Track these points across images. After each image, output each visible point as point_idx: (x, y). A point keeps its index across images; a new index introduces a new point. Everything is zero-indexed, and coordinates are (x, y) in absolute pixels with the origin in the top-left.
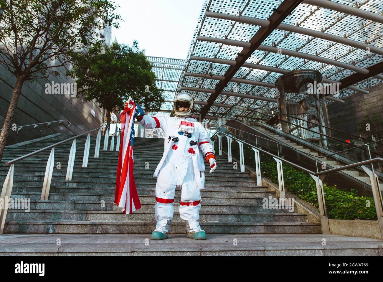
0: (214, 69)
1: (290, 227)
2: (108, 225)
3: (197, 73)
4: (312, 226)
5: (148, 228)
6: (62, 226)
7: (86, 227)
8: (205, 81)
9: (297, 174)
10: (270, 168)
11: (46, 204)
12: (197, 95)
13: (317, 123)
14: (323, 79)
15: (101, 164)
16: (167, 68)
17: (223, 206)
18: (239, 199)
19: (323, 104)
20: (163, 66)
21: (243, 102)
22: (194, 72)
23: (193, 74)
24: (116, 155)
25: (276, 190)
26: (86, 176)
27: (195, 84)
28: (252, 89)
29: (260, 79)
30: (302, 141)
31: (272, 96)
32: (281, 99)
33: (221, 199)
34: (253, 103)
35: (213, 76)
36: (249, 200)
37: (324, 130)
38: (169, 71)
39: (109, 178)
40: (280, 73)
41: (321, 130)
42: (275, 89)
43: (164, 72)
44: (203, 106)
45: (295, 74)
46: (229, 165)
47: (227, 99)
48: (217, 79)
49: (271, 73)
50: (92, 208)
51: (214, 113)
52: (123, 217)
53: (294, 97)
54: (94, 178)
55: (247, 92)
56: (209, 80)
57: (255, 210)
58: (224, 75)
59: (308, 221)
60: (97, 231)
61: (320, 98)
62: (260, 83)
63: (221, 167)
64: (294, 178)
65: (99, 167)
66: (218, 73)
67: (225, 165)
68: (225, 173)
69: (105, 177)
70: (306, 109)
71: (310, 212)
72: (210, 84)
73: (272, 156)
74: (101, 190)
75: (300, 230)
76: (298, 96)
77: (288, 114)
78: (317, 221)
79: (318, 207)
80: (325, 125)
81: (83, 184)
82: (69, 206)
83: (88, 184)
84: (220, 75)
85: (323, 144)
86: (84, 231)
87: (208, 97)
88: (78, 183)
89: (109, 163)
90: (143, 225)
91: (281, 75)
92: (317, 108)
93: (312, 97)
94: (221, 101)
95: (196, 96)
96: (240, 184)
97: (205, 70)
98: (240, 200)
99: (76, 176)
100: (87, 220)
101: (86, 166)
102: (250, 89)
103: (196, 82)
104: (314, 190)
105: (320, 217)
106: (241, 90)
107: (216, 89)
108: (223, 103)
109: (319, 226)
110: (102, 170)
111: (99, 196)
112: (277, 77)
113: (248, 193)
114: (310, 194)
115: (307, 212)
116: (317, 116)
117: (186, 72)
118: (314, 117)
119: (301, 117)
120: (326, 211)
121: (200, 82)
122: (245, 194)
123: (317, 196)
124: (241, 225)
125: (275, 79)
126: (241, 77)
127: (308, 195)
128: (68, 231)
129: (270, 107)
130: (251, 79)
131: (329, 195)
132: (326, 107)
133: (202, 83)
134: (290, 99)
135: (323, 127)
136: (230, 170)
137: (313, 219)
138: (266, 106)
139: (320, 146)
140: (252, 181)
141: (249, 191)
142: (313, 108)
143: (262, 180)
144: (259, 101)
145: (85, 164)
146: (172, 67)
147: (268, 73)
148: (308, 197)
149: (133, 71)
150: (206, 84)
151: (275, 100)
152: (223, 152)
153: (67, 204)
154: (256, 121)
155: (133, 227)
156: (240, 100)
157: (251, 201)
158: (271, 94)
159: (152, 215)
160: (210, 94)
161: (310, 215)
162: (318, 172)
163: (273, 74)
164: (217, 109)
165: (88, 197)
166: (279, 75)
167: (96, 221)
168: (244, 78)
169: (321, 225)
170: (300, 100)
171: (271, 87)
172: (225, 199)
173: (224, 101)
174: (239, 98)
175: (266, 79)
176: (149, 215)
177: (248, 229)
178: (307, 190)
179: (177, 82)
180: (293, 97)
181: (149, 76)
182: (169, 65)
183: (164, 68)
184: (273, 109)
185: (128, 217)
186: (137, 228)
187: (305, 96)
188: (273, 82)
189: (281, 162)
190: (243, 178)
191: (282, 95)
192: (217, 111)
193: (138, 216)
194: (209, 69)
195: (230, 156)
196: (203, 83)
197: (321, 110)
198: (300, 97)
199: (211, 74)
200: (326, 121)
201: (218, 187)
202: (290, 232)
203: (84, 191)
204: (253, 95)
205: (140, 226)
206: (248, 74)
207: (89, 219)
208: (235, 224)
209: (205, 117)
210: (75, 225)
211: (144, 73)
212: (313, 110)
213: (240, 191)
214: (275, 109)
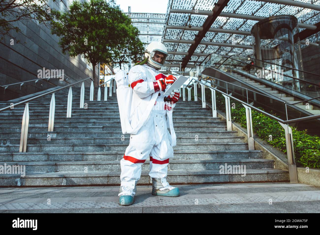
0: (192, 21)
1: (256, 176)
2: (72, 177)
3: (177, 26)
4: (279, 174)
5: (111, 180)
6: (29, 179)
7: (51, 180)
8: (185, 33)
9: (267, 119)
10: (240, 113)
11: (22, 156)
12: (179, 47)
13: (291, 67)
14: (298, 24)
15: (84, 114)
16: (151, 23)
17: (190, 153)
18: (206, 146)
19: (298, 48)
20: (147, 21)
21: (221, 50)
22: (174, 25)
23: (173, 27)
24: (100, 105)
25: (245, 135)
26: (66, 126)
27: (176, 36)
28: (229, 38)
29: (237, 28)
30: (275, 85)
31: (249, 43)
32: (256, 46)
33: (189, 146)
34: (230, 51)
35: (192, 28)
36: (217, 146)
37: (297, 73)
38: (153, 26)
39: (87, 128)
40: (256, 20)
41: (294, 73)
42: (251, 37)
43: (149, 27)
44: (185, 56)
45: (271, 20)
46: (202, 111)
47: (206, 48)
48: (196, 30)
49: (248, 21)
50: (64, 159)
51: (195, 62)
52: (90, 167)
53: (270, 43)
54: (73, 128)
55: (224, 41)
56: (189, 31)
57: (222, 157)
58: (203, 25)
59: (276, 167)
60: (62, 183)
61: (294, 43)
62: (237, 31)
63: (194, 113)
64: (263, 123)
65: (82, 117)
66: (197, 24)
67: (198, 111)
68: (197, 119)
69: (84, 126)
70: (281, 53)
71: (278, 159)
72: (190, 36)
73: (241, 103)
74: (76, 140)
75: (266, 178)
76: (274, 41)
77: (263, 59)
78: (284, 168)
79: (286, 153)
80: (299, 68)
81: (62, 134)
82: (43, 158)
83: (67, 134)
84: (198, 26)
85: (296, 86)
86: (50, 183)
87: (189, 47)
88: (58, 133)
89: (92, 113)
90: (107, 177)
91: (257, 22)
92: (291, 52)
93: (287, 42)
94: (201, 50)
95: (177, 47)
96: (210, 130)
97: (184, 22)
98: (208, 146)
99: (57, 127)
100: (57, 172)
101: (70, 117)
102: (228, 38)
103: (177, 34)
104: (283, 136)
105: (288, 165)
106: (219, 40)
107: (195, 40)
108: (202, 52)
109: (287, 173)
110: (83, 119)
111: (72, 146)
112: (253, 25)
113: (216, 139)
114: (279, 139)
115: (275, 158)
116: (290, 60)
117: (167, 25)
118: (288, 62)
119: (275, 61)
120: (294, 158)
121: (181, 34)
122: (214, 139)
123: (286, 143)
124: (205, 175)
125: (251, 27)
126: (218, 26)
127: (277, 141)
128: (35, 183)
129: (247, 54)
130: (228, 28)
131: (299, 141)
132: (300, 50)
133: (182, 35)
134: (266, 45)
135: (297, 70)
136: (202, 115)
137: (281, 166)
138: (243, 53)
139: (292, 89)
140: (223, 126)
141: (218, 137)
142: (288, 53)
143: (232, 125)
144: (236, 48)
145: (69, 114)
146: (155, 22)
147: (244, 21)
148: (277, 143)
149: (110, 25)
150: (186, 35)
151: (251, 47)
152: (199, 98)
153: (41, 155)
154: (234, 67)
155: (96, 179)
156: (219, 49)
157: (219, 147)
158: (248, 41)
159: (118, 165)
160: (190, 45)
161: (278, 161)
162: (288, 121)
163: (249, 22)
164: (197, 58)
165: (62, 147)
166: (255, 22)
167: (65, 172)
168: (221, 27)
169: (289, 173)
170: (275, 46)
171: (247, 35)
172: (193, 146)
173: (204, 51)
174: (217, 47)
175: (243, 27)
176: (116, 165)
177: (212, 178)
178: (276, 135)
179: (161, 35)
180: (268, 43)
181: (125, 29)
182: (152, 20)
183: (148, 23)
184: (249, 56)
185: (95, 168)
186: (101, 180)
187: (280, 42)
188: (249, 30)
189: (250, 108)
190: (214, 123)
191: (257, 42)
192: (197, 60)
193: (104, 167)
194: (188, 21)
195: (204, 102)
196: (184, 34)
197: (295, 54)
198: (275, 43)
199: (190, 26)
200: (299, 64)
201: (188, 133)
202: (256, 180)
203: (61, 141)
204: (230, 43)
205: (104, 178)
206: (225, 24)
207: (59, 170)
208: (199, 174)
209: (187, 66)
210: (41, 178)
211: (121, 27)
212: (288, 55)
213: (209, 137)
214: (251, 55)
